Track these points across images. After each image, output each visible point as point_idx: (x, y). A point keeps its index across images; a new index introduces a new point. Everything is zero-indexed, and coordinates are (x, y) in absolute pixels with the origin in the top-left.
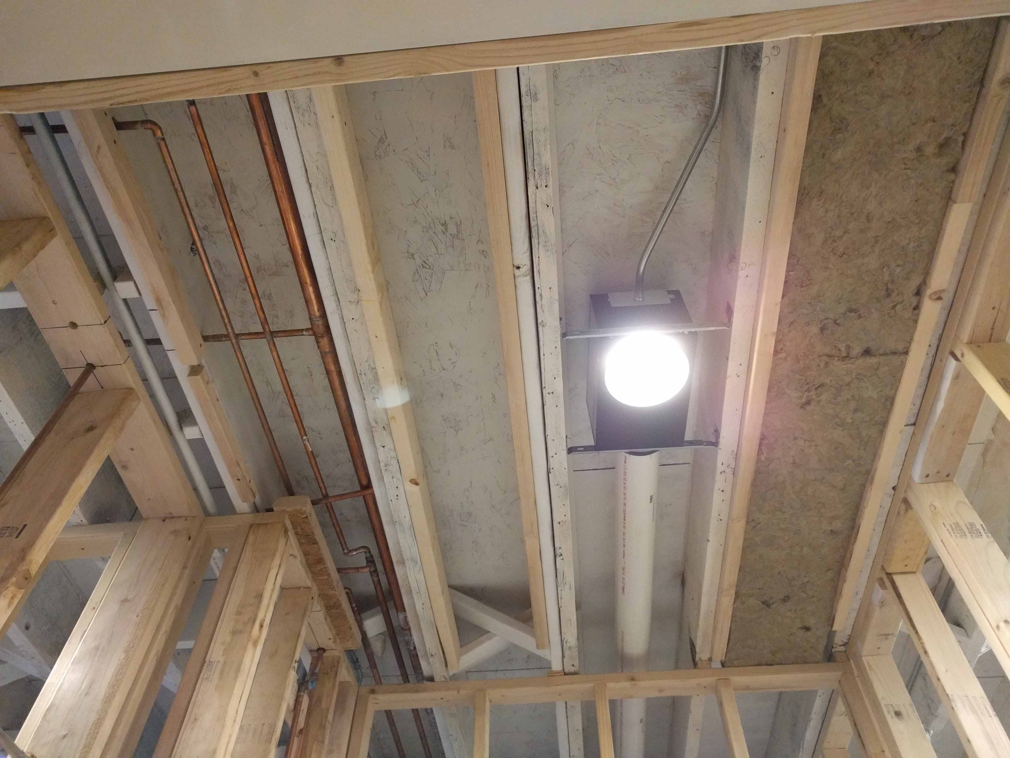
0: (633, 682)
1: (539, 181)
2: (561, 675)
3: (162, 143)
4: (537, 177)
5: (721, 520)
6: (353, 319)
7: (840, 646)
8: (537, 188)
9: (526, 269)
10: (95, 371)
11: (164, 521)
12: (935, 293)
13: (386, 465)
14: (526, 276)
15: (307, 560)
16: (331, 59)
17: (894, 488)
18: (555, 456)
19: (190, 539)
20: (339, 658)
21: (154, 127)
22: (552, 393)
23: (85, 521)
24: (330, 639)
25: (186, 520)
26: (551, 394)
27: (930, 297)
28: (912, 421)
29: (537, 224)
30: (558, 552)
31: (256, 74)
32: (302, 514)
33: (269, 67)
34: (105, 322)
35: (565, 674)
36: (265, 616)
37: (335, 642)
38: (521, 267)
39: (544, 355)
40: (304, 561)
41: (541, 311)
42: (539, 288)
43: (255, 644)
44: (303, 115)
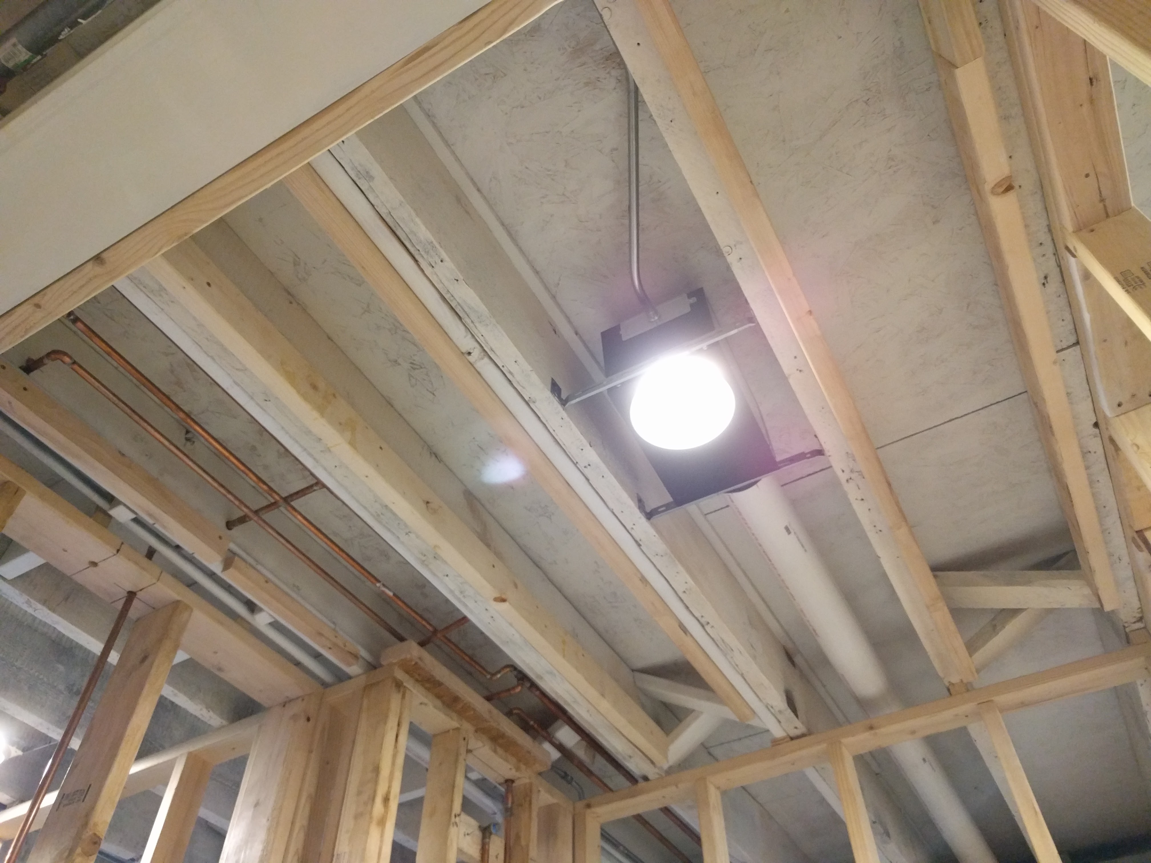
0: (873, 732)
1: (430, 260)
2: (787, 742)
3: (76, 367)
4: (425, 256)
5: (880, 531)
6: (336, 466)
7: (1135, 623)
8: (433, 267)
9: (476, 353)
10: (137, 596)
11: (284, 706)
12: (998, 185)
13: (461, 592)
14: (482, 359)
15: (444, 703)
16: (91, 262)
17: (1096, 425)
18: (634, 527)
19: (308, 720)
20: (531, 784)
21: (58, 356)
22: (589, 465)
23: (225, 723)
24: (510, 769)
25: (303, 700)
26: (589, 467)
27: (993, 192)
28: (1073, 340)
29: (458, 303)
30: (703, 620)
31: (38, 306)
32: (411, 660)
33: (45, 295)
34: (118, 551)
35: (792, 739)
36: (390, 787)
37: (518, 769)
38: (471, 351)
39: (554, 431)
40: (439, 703)
41: (521, 388)
42: (503, 366)
43: (382, 822)
44: (160, 295)
